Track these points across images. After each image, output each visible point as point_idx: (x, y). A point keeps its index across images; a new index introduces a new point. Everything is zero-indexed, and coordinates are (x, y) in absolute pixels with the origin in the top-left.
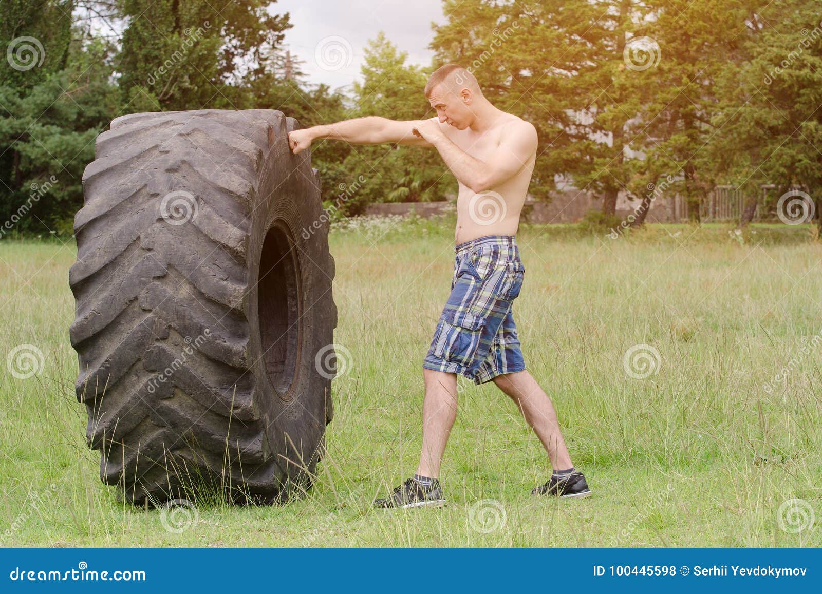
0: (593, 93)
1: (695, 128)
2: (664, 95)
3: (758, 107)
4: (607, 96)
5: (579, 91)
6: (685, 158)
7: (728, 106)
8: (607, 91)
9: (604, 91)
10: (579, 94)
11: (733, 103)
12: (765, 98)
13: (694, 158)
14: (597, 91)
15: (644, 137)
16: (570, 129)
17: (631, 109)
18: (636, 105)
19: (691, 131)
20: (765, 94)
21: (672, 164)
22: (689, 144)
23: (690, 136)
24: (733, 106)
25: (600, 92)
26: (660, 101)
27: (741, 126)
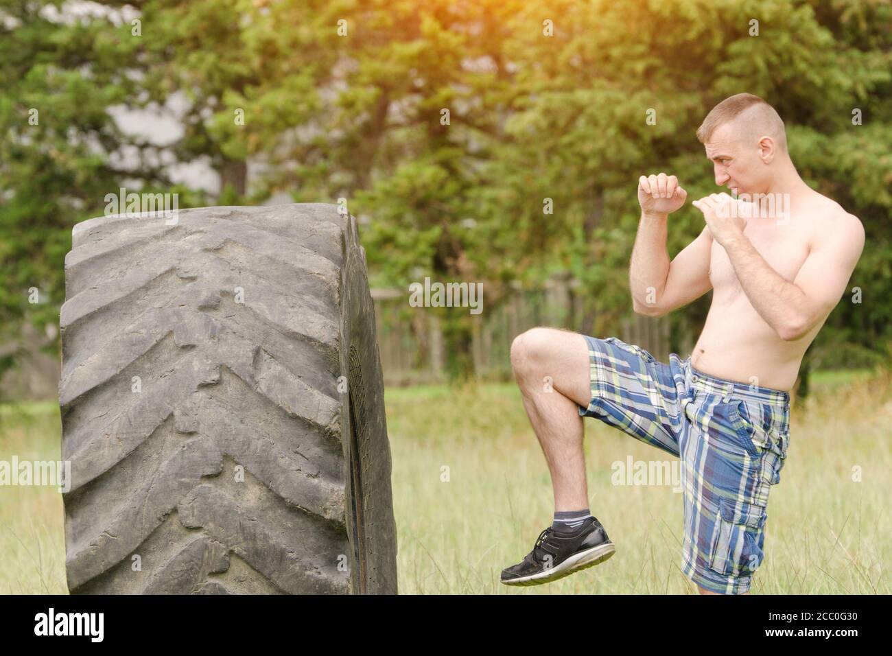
0: (184, 63)
1: (454, 145)
2: (376, 65)
3: (622, 89)
4: (222, 71)
5: (143, 58)
6: (434, 220)
7: (549, 89)
8: (220, 57)
9: (211, 58)
10: (145, 67)
11: (559, 81)
12: (640, 67)
13: (455, 218)
14: (193, 57)
15: (325, 174)
16: (122, 157)
17: (296, 103)
18: (304, 91)
19: (445, 153)
20: (642, 56)
21: (403, 237)
22: (442, 187)
23: (446, 164)
24: (561, 89)
25: (201, 60)
26: (365, 79)
27: (583, 138)
